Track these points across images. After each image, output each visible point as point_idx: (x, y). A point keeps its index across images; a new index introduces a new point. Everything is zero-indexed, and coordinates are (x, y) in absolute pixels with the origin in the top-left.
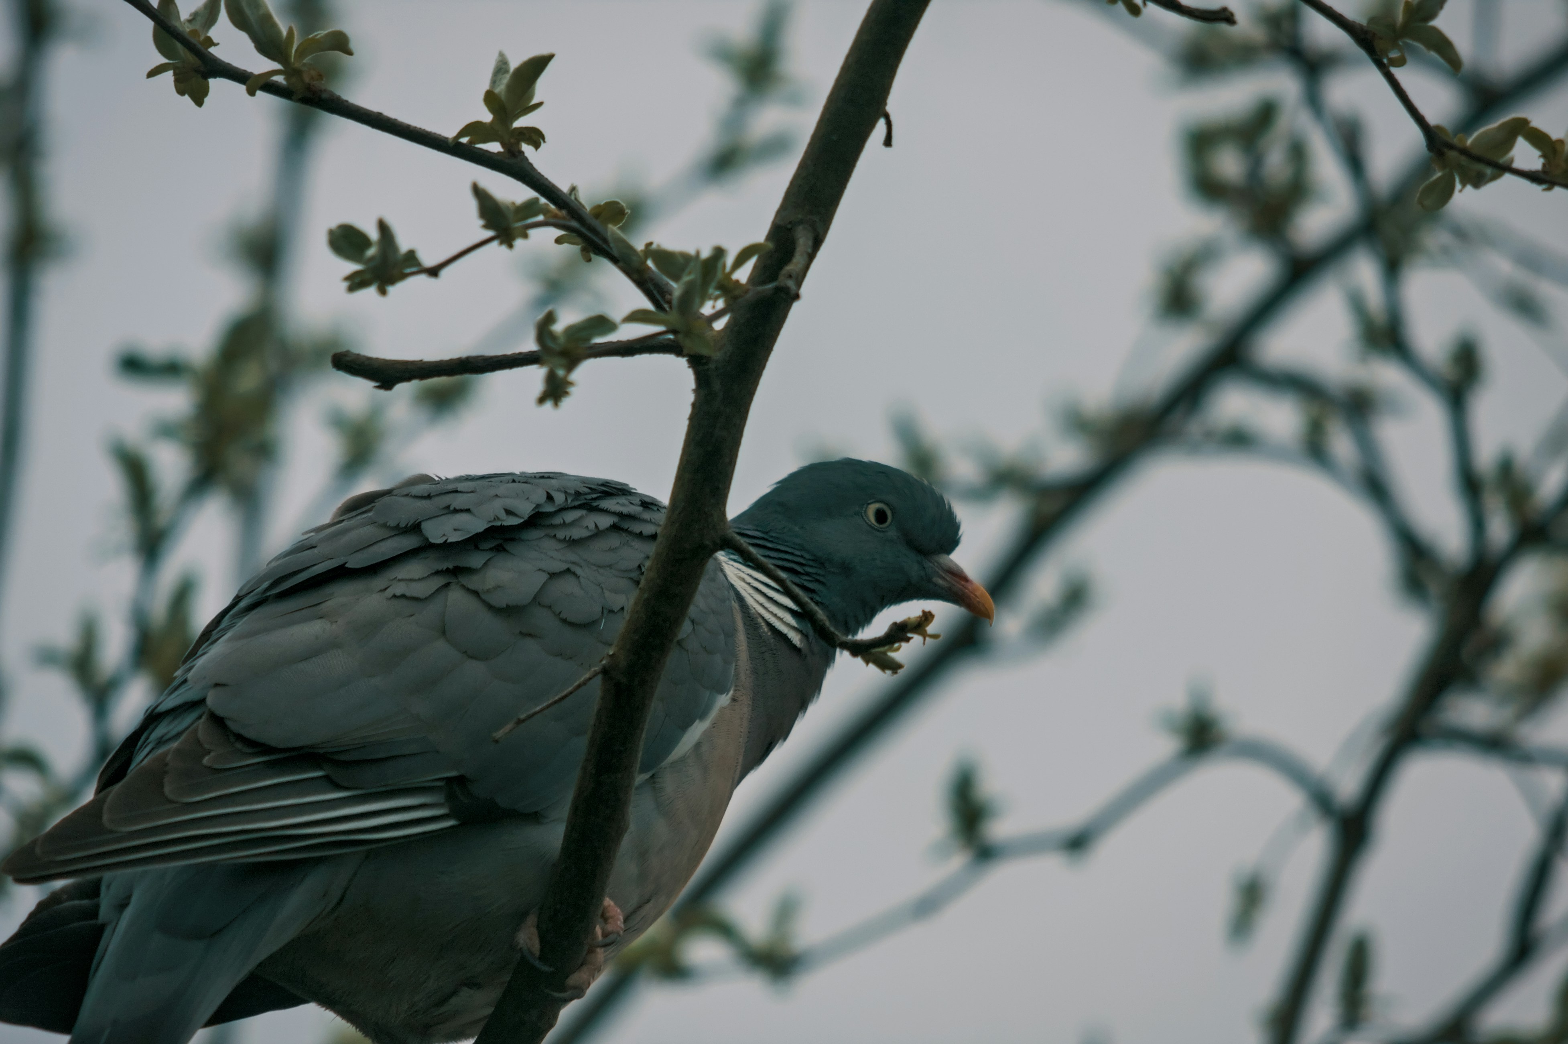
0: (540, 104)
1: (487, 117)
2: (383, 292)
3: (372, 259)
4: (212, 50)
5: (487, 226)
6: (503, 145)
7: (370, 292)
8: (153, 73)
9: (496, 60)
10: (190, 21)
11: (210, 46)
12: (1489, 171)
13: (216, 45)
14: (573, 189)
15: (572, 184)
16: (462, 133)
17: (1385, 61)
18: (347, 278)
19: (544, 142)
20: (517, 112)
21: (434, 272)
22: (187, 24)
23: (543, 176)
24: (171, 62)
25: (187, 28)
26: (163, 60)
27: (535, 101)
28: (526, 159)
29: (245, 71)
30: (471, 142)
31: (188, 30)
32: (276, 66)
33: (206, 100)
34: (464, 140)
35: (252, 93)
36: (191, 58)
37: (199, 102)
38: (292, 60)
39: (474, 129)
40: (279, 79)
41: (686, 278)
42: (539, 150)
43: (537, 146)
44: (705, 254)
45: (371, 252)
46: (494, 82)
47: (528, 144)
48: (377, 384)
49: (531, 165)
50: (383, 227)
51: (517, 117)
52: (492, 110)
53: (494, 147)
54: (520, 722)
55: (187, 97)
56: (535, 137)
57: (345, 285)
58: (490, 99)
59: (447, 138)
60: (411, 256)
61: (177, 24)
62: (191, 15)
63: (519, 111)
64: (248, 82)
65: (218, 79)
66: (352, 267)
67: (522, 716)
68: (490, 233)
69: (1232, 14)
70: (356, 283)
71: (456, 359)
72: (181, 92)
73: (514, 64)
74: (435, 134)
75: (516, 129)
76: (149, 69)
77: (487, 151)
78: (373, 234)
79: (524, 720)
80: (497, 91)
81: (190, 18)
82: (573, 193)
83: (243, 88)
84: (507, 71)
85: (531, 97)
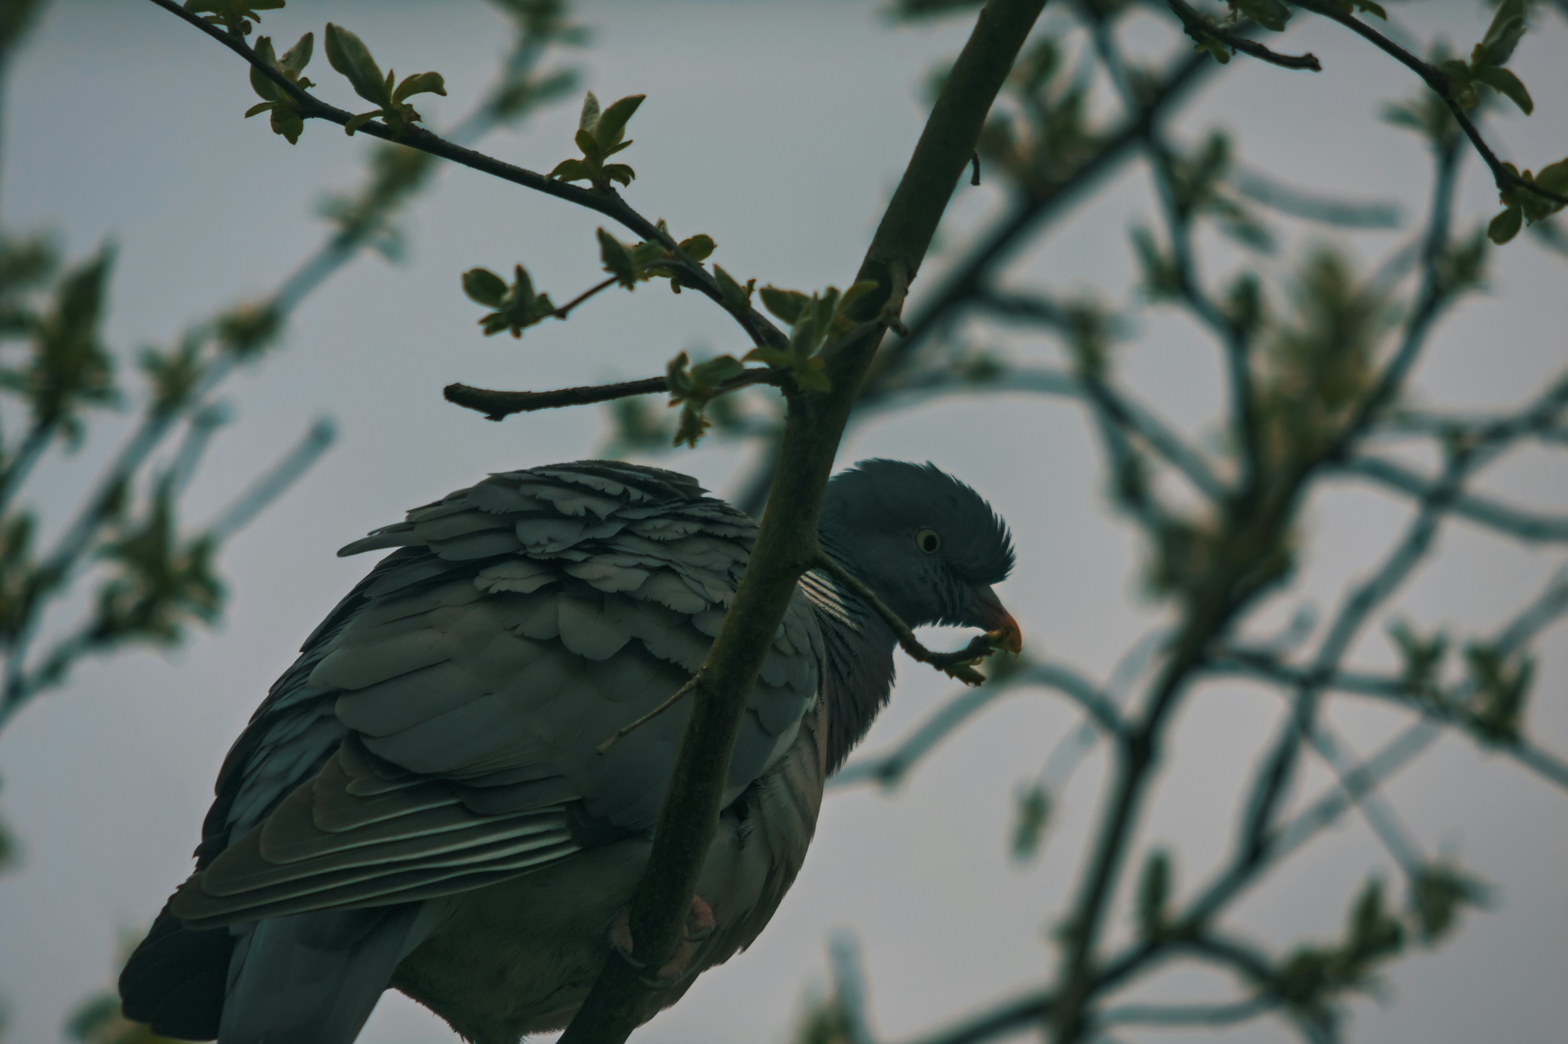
0: (630, 142)
1: (580, 156)
2: (517, 334)
3: (509, 303)
4: (309, 90)
5: (608, 269)
6: (594, 181)
7: (505, 335)
8: (252, 112)
9: (585, 100)
10: (284, 62)
11: (306, 87)
12: (1553, 204)
13: (313, 85)
14: (662, 223)
15: (660, 219)
16: (556, 172)
17: (1457, 100)
18: (483, 321)
19: (634, 178)
20: (607, 150)
21: (562, 314)
22: (281, 65)
23: (634, 212)
24: (269, 102)
25: (283, 70)
26: (261, 100)
27: (625, 139)
28: (618, 196)
29: (343, 111)
30: (564, 180)
31: (283, 71)
32: (376, 107)
33: (300, 138)
34: (557, 178)
35: (350, 132)
36: (288, 98)
37: (293, 140)
38: (392, 102)
39: (568, 168)
40: (379, 119)
41: (803, 320)
42: (629, 186)
43: (626, 182)
44: (822, 295)
45: (508, 296)
46: (584, 120)
47: (618, 180)
48: (488, 415)
49: (622, 201)
50: (521, 274)
51: (606, 155)
52: (584, 149)
53: (586, 184)
54: (621, 735)
55: (282, 136)
56: (625, 174)
57: (481, 328)
58: (582, 138)
59: (541, 176)
60: (544, 298)
61: (274, 66)
62: (284, 56)
63: (609, 149)
64: (347, 123)
65: (315, 118)
66: (486, 311)
67: (624, 730)
68: (610, 276)
69: (1316, 60)
70: (492, 326)
71: (563, 390)
72: (277, 130)
73: (604, 105)
74: (529, 171)
75: (607, 166)
76: (248, 109)
77: (580, 188)
78: (509, 279)
79: (626, 733)
80: (588, 130)
81: (285, 58)
82: (661, 227)
83: (342, 128)
84: (596, 111)
85: (621, 136)
